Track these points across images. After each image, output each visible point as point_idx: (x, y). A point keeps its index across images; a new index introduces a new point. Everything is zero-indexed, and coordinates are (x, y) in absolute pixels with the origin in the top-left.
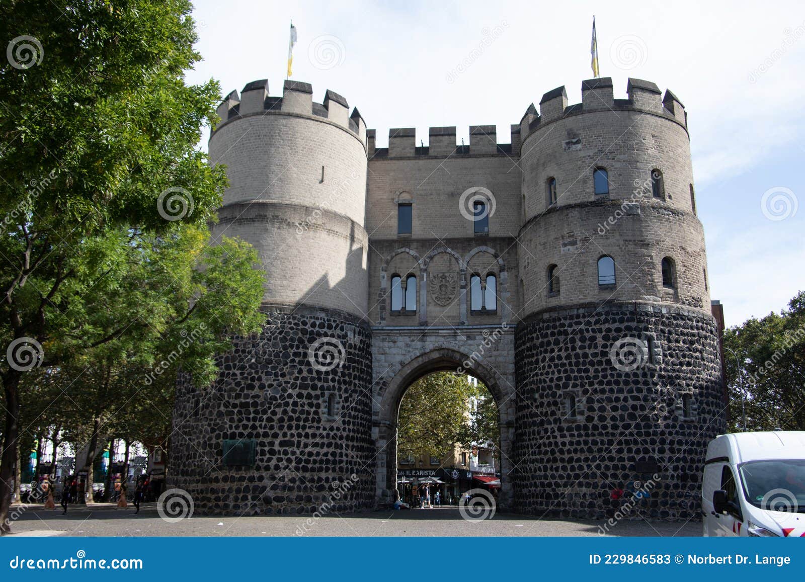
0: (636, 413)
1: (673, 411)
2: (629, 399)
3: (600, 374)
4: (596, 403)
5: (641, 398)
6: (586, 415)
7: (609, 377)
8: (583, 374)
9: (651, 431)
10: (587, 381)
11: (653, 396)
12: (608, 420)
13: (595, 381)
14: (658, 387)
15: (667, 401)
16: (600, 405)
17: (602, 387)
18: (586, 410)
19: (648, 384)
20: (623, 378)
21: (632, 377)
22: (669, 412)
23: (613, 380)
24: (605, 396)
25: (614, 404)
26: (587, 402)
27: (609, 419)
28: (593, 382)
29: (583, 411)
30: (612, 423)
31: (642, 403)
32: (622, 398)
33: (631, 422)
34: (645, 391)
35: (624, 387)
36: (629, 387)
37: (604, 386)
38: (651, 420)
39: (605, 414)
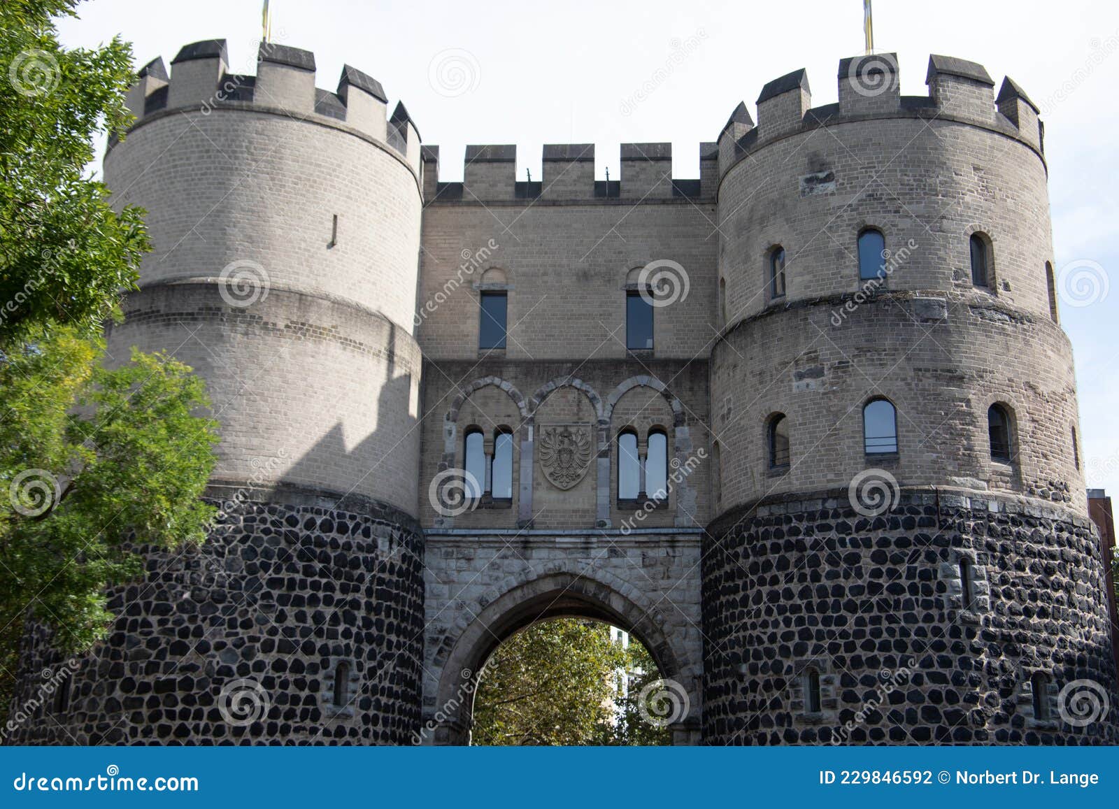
0: (938, 707)
1: (1013, 706)
2: (926, 679)
3: (868, 629)
4: (860, 686)
5: (949, 678)
6: (840, 710)
7: (885, 635)
8: (833, 628)
10: (842, 642)
11: (973, 674)
12: (885, 720)
13: (859, 642)
14: (983, 656)
15: (1001, 686)
16: (868, 688)
17: (870, 654)
18: (839, 699)
19: (963, 651)
20: (913, 637)
21: (930, 635)
22: (1004, 707)
23: (892, 640)
24: (877, 671)
26: (843, 684)
27: (885, 717)
28: (853, 643)
29: (835, 701)
30: (892, 726)
31: (951, 687)
33: (929, 726)
34: (956, 663)
35: (915, 655)
36: (923, 656)
37: (876, 652)
38: (970, 722)
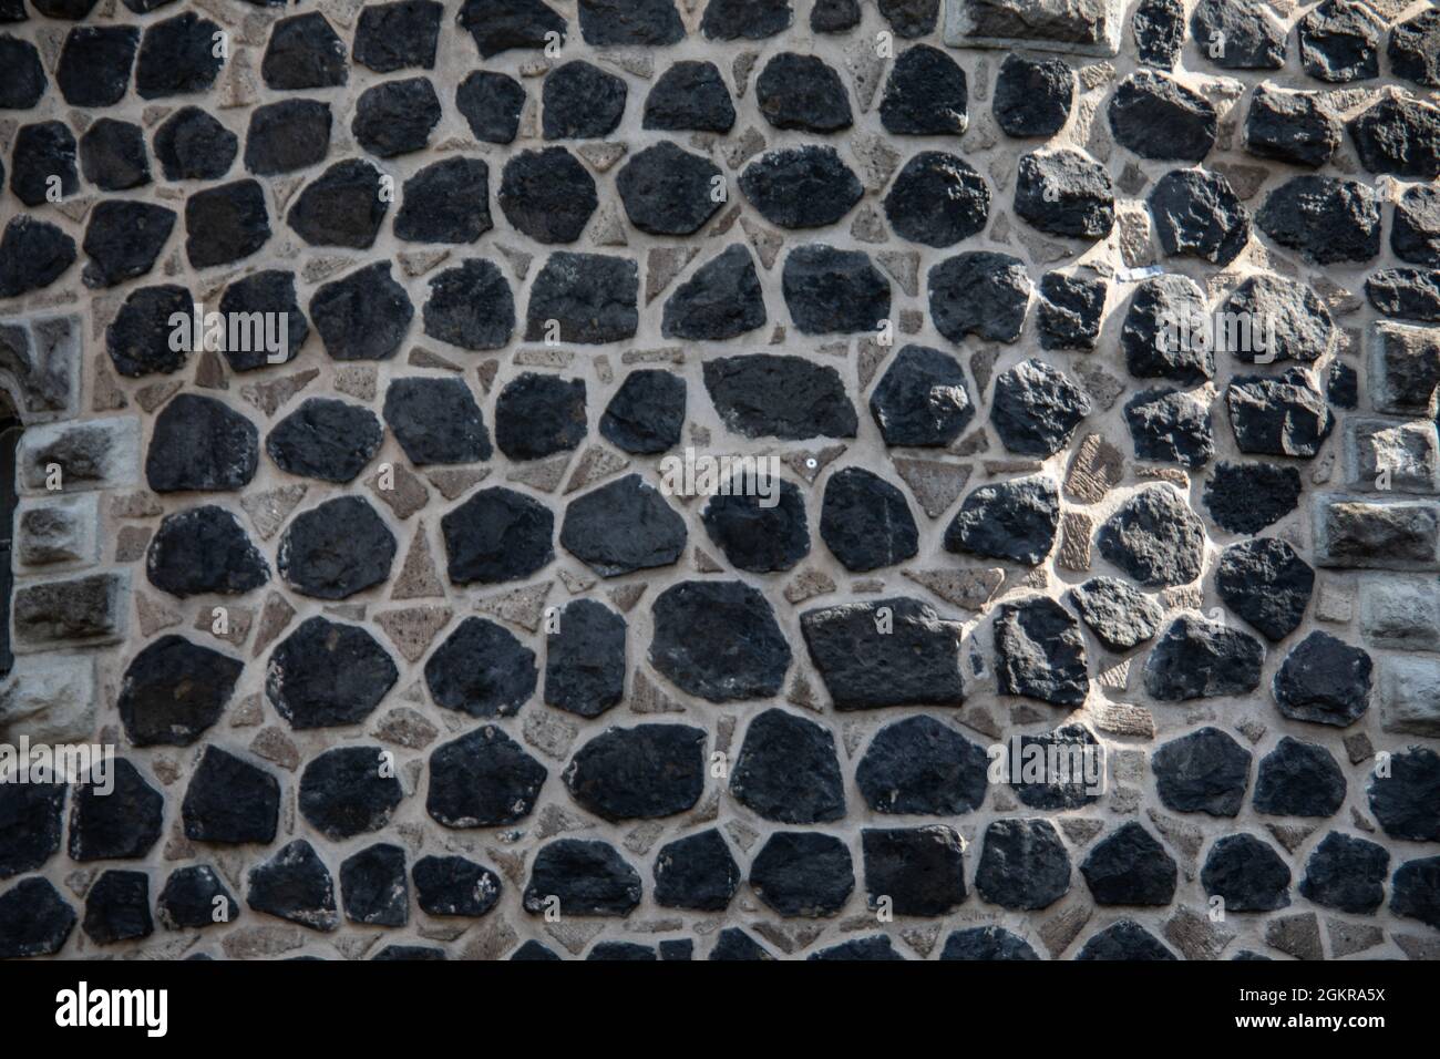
0: (771, 588)
1: (1296, 577)
2: (700, 407)
3: (344, 101)
4: (269, 478)
5: (858, 395)
6: (133, 639)
7: (452, 132)
8: (133, 109)
9: (967, 832)
10: (169, 193)
11: (1024, 363)
12: (410, 694)
13: (281, 192)
14: (1106, 253)
15: (1222, 450)
16: (319, 494)
17: (347, 262)
18: (135, 575)
19: (965, 217)
20: (635, 134)
21: (749, 117)
22: (1233, 588)
23: (497, 161)
24: (386, 373)
25: (498, 472)
26: (166, 474)
27: (412, 675)
28: (248, 200)
29: (99, 591)
30: (449, 727)
31: (867, 455)
32: (597, 402)
33: (701, 715)
34: (913, 300)
35: (639, 252)
36: (696, 256)
37: (387, 247)
38: (975, 681)
39: (374, 614)
